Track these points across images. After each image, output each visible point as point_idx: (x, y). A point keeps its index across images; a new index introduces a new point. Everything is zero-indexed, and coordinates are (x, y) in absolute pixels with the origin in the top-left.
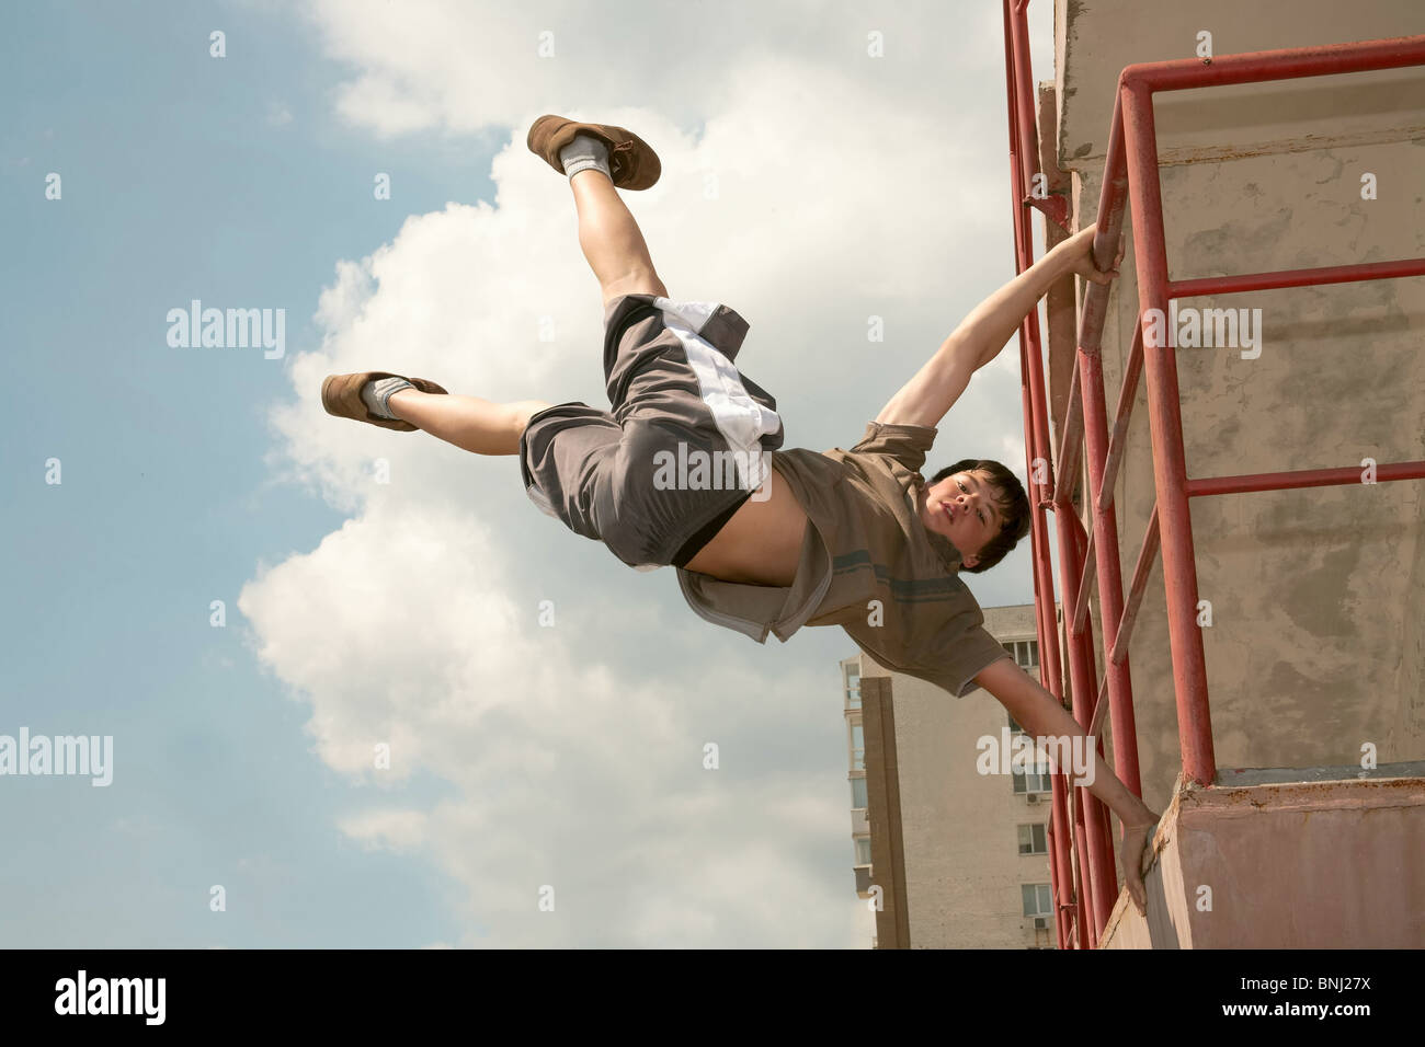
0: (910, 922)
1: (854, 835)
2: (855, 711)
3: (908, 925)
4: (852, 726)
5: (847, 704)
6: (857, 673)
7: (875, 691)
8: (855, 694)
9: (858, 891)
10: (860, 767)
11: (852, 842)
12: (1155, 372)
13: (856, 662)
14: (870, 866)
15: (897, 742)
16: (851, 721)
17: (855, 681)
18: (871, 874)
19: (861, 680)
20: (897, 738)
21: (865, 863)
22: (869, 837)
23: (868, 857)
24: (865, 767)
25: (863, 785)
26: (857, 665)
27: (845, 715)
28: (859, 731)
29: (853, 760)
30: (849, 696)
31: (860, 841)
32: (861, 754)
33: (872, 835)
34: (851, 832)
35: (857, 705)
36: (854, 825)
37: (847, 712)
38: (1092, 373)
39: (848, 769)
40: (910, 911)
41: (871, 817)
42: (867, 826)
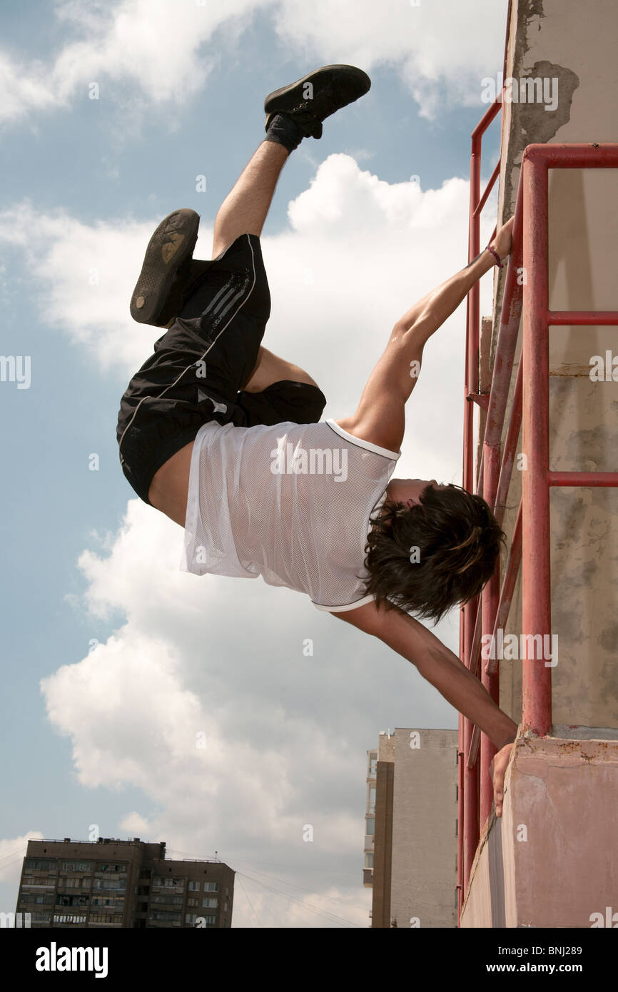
0: (391, 904)
1: (365, 850)
2: (372, 780)
3: (390, 906)
4: (370, 788)
5: (369, 775)
6: (376, 759)
7: (385, 769)
8: (374, 771)
9: (364, 882)
10: (372, 811)
11: (363, 855)
12: (530, 380)
13: (376, 752)
14: (372, 869)
15: (394, 800)
16: (370, 785)
17: (374, 763)
18: (372, 874)
19: (378, 762)
20: (394, 797)
21: (369, 867)
22: (373, 852)
23: (371, 864)
24: (375, 812)
25: (373, 822)
26: (376, 754)
27: (367, 781)
28: (374, 791)
29: (369, 808)
30: (370, 770)
31: (368, 854)
32: (373, 805)
33: (375, 851)
34: (364, 848)
35: (374, 777)
36: (366, 846)
37: (369, 780)
38: (492, 461)
39: (365, 812)
40: (392, 897)
41: (376, 841)
42: (372, 846)
